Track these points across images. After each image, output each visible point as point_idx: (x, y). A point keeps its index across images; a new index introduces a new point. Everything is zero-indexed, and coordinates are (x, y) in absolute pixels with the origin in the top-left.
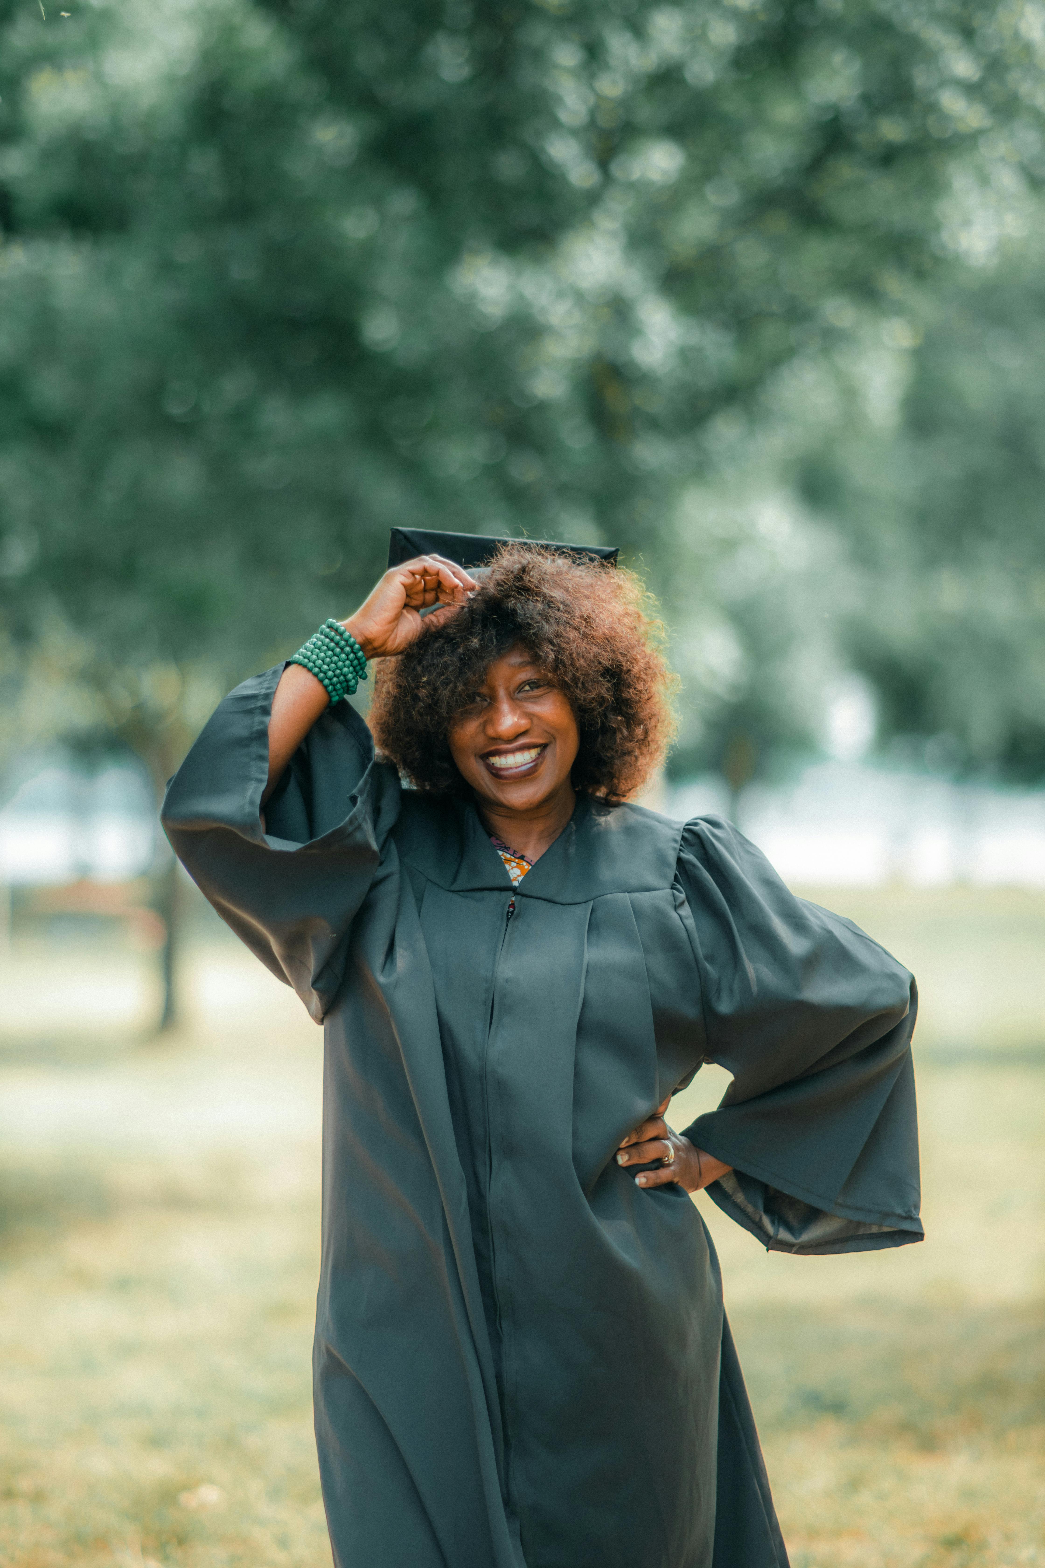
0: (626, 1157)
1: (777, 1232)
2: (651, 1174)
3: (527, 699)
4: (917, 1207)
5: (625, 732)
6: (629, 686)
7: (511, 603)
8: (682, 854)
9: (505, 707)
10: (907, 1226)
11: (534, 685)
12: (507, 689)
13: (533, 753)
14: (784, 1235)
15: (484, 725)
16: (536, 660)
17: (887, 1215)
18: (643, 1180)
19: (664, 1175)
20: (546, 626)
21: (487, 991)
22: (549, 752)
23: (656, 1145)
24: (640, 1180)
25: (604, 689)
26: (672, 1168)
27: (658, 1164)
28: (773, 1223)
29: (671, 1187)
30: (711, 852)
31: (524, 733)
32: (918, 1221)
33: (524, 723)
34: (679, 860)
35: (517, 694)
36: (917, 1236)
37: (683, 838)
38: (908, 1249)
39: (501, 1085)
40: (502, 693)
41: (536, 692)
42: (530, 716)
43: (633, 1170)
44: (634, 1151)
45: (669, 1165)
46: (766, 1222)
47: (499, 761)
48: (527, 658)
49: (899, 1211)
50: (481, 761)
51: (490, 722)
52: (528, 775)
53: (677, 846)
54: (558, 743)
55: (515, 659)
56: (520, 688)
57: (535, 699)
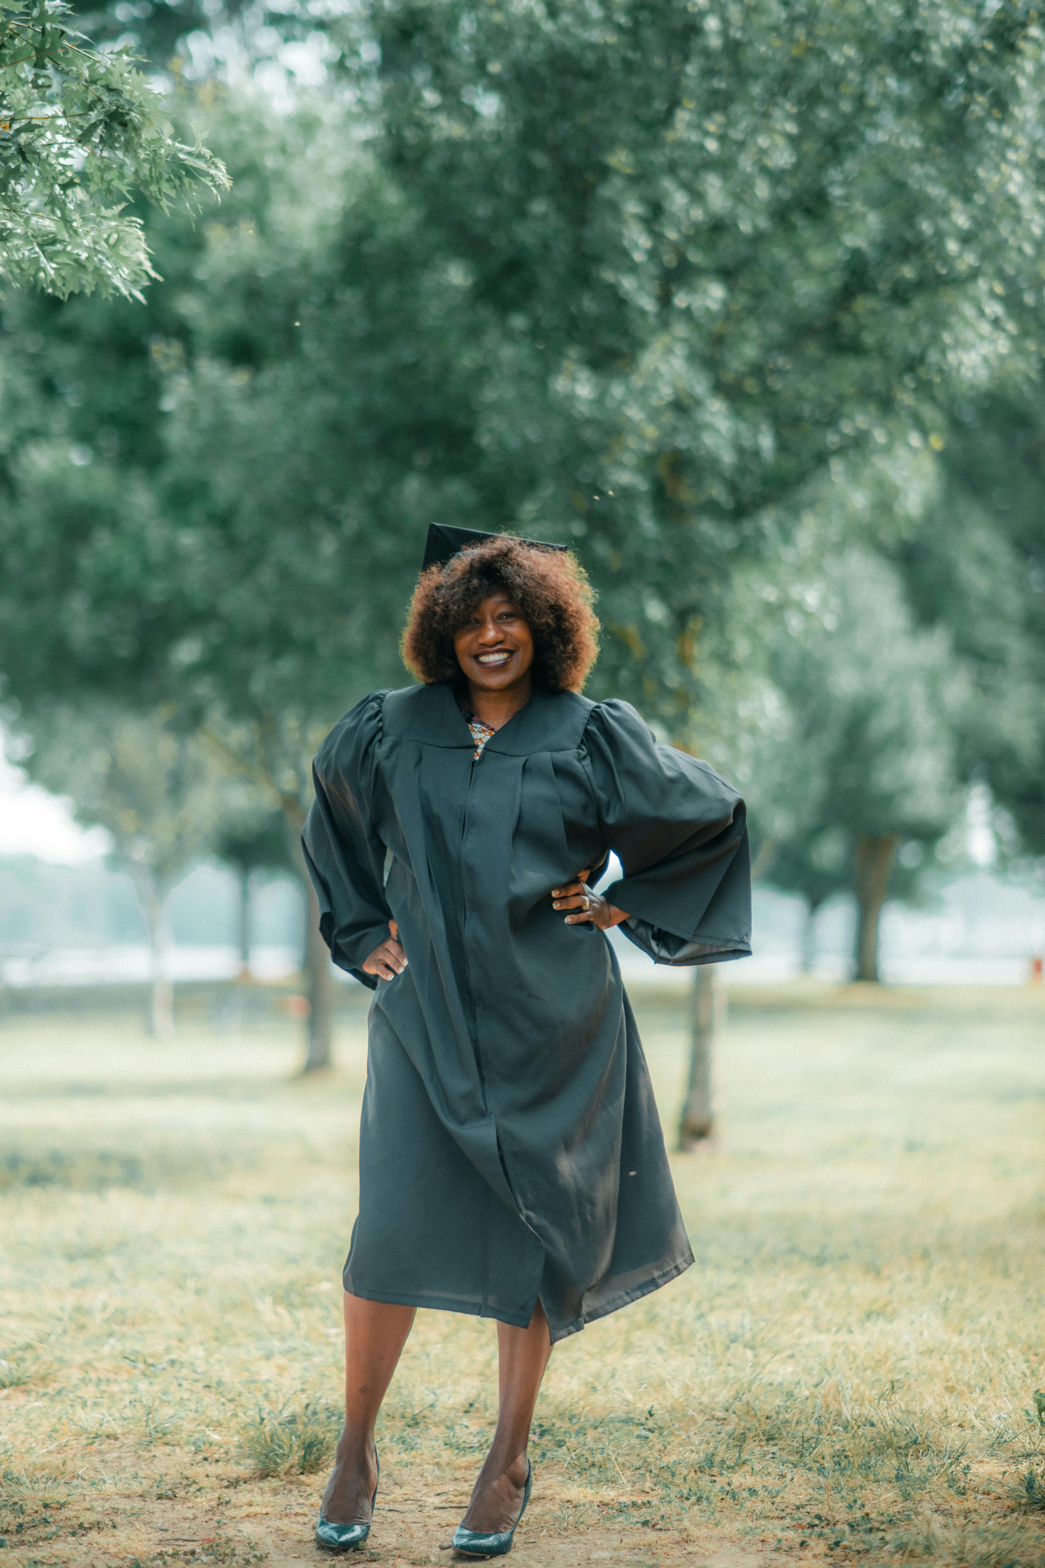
0: (559, 905)
1: (659, 951)
2: (574, 916)
3: (504, 623)
4: (748, 934)
5: (562, 647)
6: (566, 620)
7: (498, 565)
8: (589, 727)
9: (490, 626)
10: (741, 947)
11: (508, 615)
12: (492, 617)
13: (505, 655)
14: (664, 953)
15: (477, 637)
16: (510, 599)
17: (729, 941)
18: (570, 920)
19: (583, 917)
20: (518, 579)
21: (461, 813)
22: (515, 656)
23: (577, 898)
24: (568, 920)
25: (550, 619)
26: (588, 913)
27: (579, 910)
28: (658, 945)
29: (588, 924)
30: (607, 725)
31: (501, 642)
32: (747, 944)
33: (501, 636)
34: (586, 731)
35: (499, 619)
36: (748, 953)
37: (591, 716)
38: (743, 961)
39: (470, 869)
40: (489, 618)
41: (510, 620)
42: (505, 633)
43: (564, 913)
44: (564, 901)
45: (586, 911)
46: (653, 944)
47: (484, 659)
48: (506, 599)
49: (736, 938)
50: (473, 660)
51: (481, 635)
52: (502, 667)
53: (586, 721)
54: (521, 650)
55: (497, 599)
56: (500, 617)
57: (509, 624)
